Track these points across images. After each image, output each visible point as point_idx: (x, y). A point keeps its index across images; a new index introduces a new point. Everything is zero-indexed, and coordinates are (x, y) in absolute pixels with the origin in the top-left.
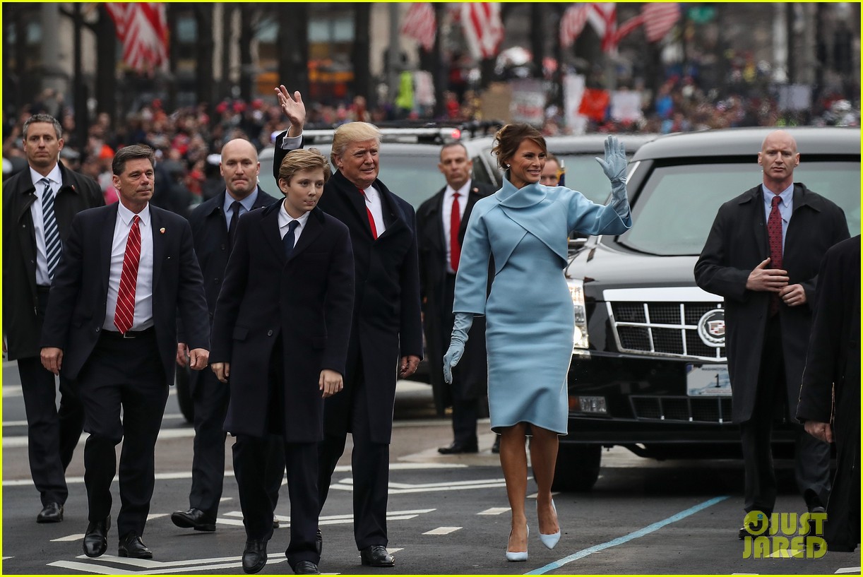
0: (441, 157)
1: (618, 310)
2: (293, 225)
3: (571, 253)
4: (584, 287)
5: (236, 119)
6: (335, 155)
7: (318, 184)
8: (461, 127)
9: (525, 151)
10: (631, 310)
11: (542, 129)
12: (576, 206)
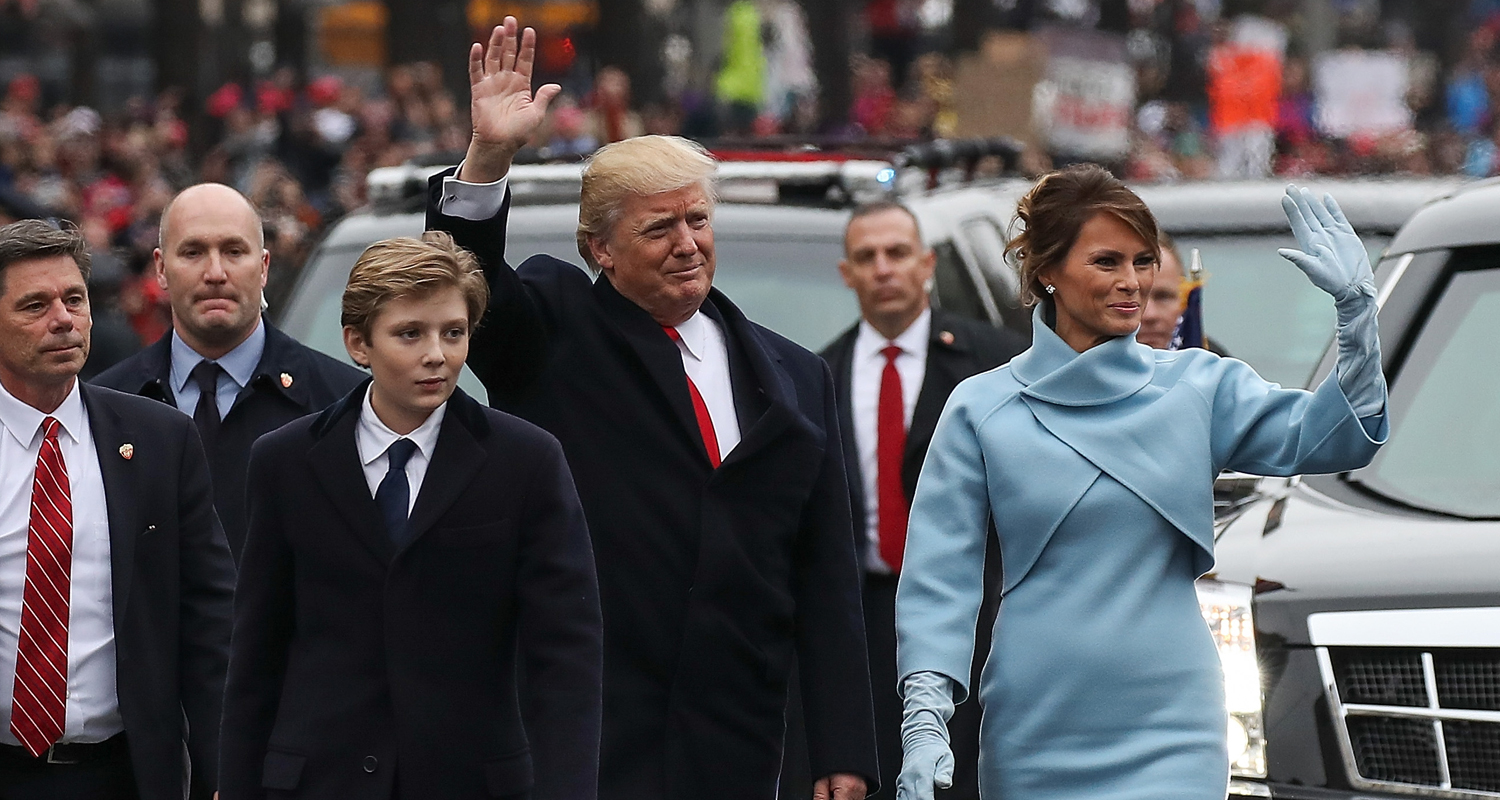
0: (846, 242)
1: (1349, 672)
2: (401, 453)
3: (1220, 512)
4: (1254, 606)
5: (265, 132)
6: (590, 235)
7: (450, 331)
8: (900, 159)
9: (1097, 248)
10: (1385, 672)
11: (1124, 167)
12: (1234, 397)
